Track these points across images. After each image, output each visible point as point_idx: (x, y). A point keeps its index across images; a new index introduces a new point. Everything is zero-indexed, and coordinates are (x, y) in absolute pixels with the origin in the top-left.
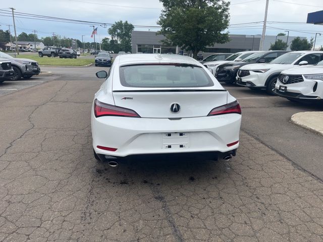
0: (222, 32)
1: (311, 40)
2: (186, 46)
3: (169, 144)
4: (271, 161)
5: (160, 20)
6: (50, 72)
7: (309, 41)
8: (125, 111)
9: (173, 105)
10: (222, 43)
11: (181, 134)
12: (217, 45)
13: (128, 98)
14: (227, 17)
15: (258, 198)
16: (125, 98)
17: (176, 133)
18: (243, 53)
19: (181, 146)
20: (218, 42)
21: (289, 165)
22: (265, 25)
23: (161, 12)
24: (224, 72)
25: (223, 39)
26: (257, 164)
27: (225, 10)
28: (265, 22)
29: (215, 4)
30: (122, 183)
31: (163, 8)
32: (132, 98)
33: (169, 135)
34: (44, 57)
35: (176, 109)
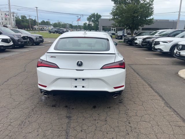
0: (149, 18)
2: (127, 26)
3: (76, 85)
4: (151, 100)
5: (112, 12)
6: (50, 41)
8: (51, 64)
9: (78, 62)
10: (149, 25)
11: (83, 80)
12: (146, 26)
13: (53, 57)
15: (129, 123)
16: (52, 57)
17: (80, 78)
18: (160, 31)
19: (83, 87)
20: (146, 24)
21: (162, 103)
22: (179, 14)
23: (113, 8)
24: (146, 42)
25: (149, 23)
26: (141, 101)
27: (150, 5)
28: (180, 12)
29: (145, 1)
30: (53, 106)
31: (114, 5)
32: (55, 57)
33: (76, 79)
34: (51, 33)
35: (80, 64)
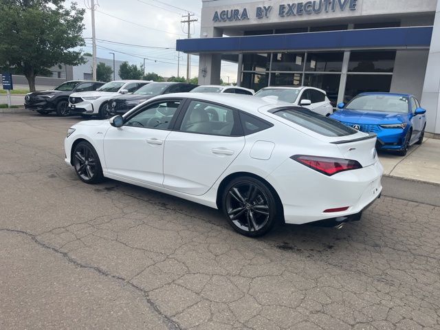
1: (141, 67)
7: (139, 68)
14: (80, 28)
22: (94, 43)
28: (94, 39)
